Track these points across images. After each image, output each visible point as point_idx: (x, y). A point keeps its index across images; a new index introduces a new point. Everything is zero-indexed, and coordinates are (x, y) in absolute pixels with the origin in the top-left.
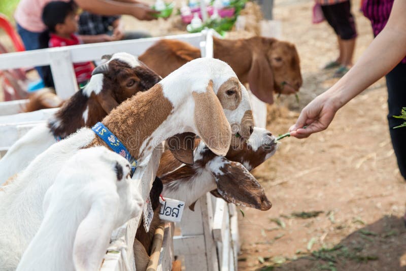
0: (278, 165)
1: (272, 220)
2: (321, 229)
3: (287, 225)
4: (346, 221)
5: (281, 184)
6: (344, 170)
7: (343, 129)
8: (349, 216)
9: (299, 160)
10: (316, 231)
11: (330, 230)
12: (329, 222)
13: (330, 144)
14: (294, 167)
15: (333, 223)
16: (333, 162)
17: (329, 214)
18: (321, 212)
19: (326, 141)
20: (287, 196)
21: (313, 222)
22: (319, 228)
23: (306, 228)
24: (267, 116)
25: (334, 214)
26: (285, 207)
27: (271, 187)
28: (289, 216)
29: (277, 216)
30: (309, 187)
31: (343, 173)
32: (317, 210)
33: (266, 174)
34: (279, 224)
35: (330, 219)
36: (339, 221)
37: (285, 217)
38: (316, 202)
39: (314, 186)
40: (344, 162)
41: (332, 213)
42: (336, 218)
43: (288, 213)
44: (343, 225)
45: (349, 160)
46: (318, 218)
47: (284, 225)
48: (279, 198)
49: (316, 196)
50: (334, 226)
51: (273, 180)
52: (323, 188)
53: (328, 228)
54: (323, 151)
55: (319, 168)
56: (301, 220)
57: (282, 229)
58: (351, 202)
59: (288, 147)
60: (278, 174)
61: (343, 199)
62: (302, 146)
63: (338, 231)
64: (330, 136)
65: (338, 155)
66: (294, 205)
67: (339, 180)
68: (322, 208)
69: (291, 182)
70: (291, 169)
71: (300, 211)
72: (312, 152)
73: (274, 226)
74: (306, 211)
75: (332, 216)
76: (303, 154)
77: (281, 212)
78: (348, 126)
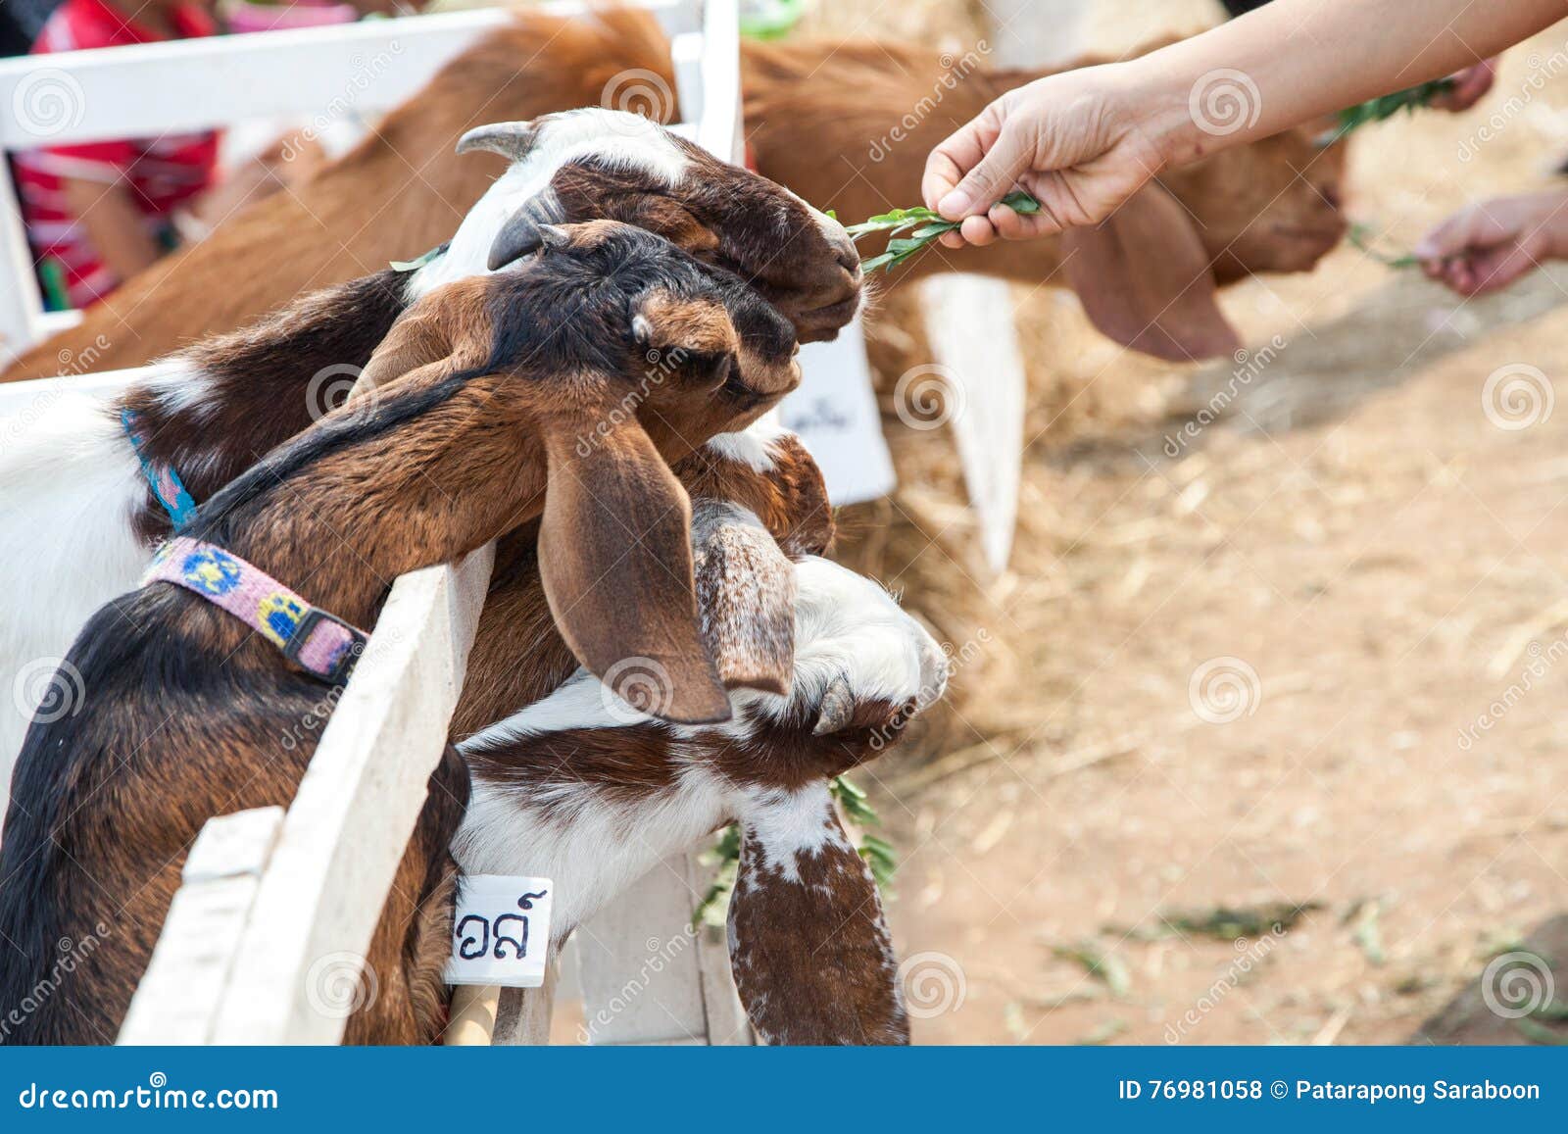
0: (1085, 664)
1: (1060, 955)
2: (1317, 996)
3: (1139, 977)
4: (1444, 950)
5: (1105, 763)
6: (1428, 689)
7: (1419, 475)
8: (1457, 924)
9: (1196, 641)
10: (1289, 1003)
11: (1360, 1000)
12: (1352, 955)
13: (1352, 550)
14: (1171, 673)
15: (1375, 963)
16: (1372, 648)
17: (1354, 914)
18: (1313, 907)
19: (1333, 538)
20: (1133, 827)
21: (1270, 960)
22: (1302, 992)
23: (1236, 994)
24: (1028, 416)
25: (1383, 918)
26: (1128, 884)
27: (1052, 780)
28: (1150, 930)
29: (1084, 932)
30: (1247, 777)
31: (1422, 705)
32: (1293, 896)
33: (1022, 715)
34: (1097, 973)
35: (1358, 942)
36: (1405, 954)
37: (1130, 937)
38: (1287, 853)
39: (1275, 773)
40: (1430, 647)
41: (1371, 912)
42: (1388, 939)
43: (1142, 913)
44: (1428, 974)
45: (1454, 631)
46: (1300, 939)
47: (1120, 976)
48: (1092, 836)
49: (1286, 823)
50: (1381, 975)
51: (1059, 744)
52: (1321, 781)
53: (1352, 988)
54: (1320, 590)
55: (1297, 678)
56: (1209, 952)
57: (1113, 997)
58: (1466, 850)
59: (1137, 575)
60: (1088, 712)
61: (1426, 838)
62: (1210, 567)
63: (1403, 1004)
64: (1356, 510)
65: (1394, 609)
66: (1174, 873)
67: (1405, 739)
68: (1319, 888)
69: (1155, 755)
70: (1153, 683)
71: (1202, 902)
72: (1260, 597)
73: (1074, 982)
74: (1235, 902)
75: (1368, 927)
76: (1212, 606)
77: (1107, 909)
78: (1445, 461)
